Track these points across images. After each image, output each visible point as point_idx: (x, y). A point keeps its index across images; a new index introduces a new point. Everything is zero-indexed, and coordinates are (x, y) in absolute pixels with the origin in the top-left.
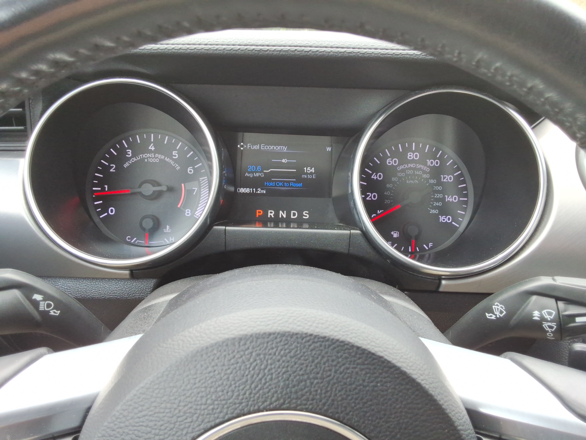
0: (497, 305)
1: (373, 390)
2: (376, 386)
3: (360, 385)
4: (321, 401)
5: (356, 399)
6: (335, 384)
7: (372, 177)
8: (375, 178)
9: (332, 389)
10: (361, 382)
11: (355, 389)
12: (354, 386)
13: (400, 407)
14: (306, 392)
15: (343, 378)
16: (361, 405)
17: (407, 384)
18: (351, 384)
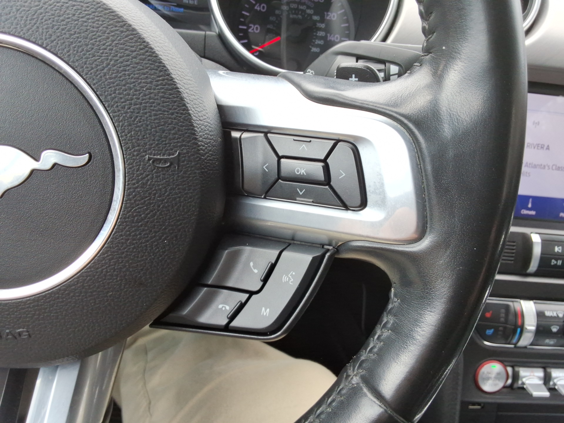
0: (309, 72)
1: (82, 25)
2: (86, 22)
3: (68, 18)
4: (25, 26)
5: (63, 30)
6: (41, 14)
7: (256, 8)
9: (38, 18)
10: (70, 16)
11: (63, 21)
12: (61, 18)
13: (110, 45)
14: (11, 17)
15: (51, 9)
16: (67, 36)
17: (121, 27)
18: (59, 16)
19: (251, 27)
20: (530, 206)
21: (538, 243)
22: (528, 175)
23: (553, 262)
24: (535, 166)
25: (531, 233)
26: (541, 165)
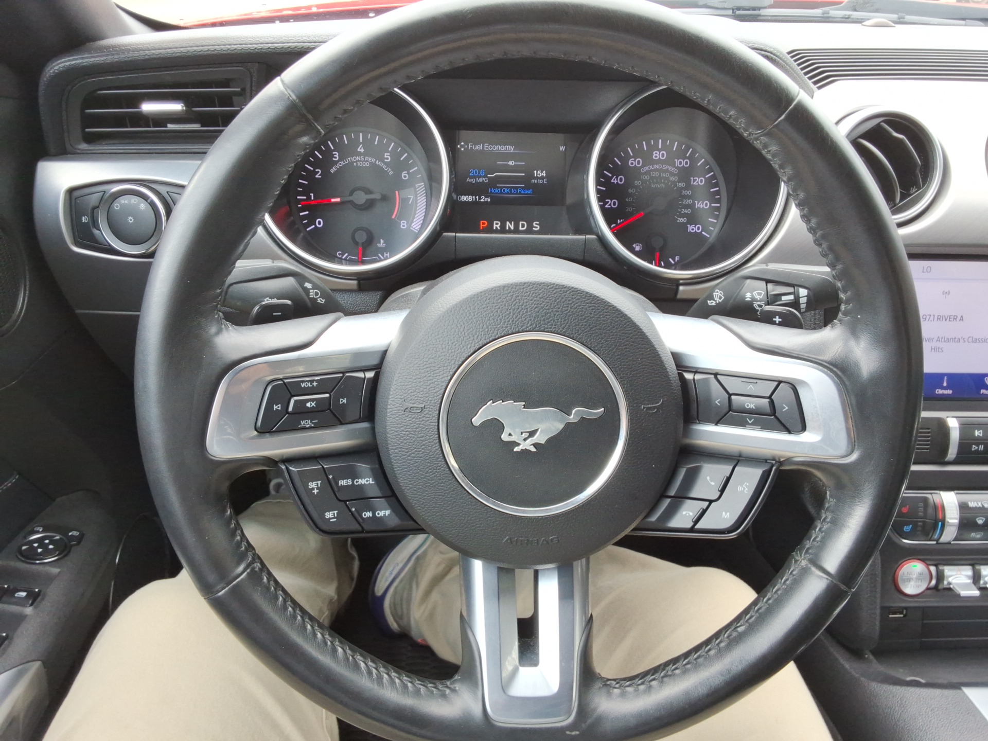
0: (717, 292)
1: (597, 320)
2: (599, 318)
3: (588, 317)
4: (561, 326)
5: (585, 325)
6: (570, 315)
7: (612, 181)
8: (615, 181)
9: (568, 319)
10: (589, 315)
11: (585, 319)
12: (584, 317)
13: (616, 332)
14: (551, 320)
15: (576, 312)
16: (588, 329)
17: (621, 317)
18: (582, 316)
19: (608, 202)
20: (945, 384)
21: (955, 428)
22: (940, 350)
23: (974, 448)
24: (948, 340)
25: (947, 417)
26: (955, 338)
